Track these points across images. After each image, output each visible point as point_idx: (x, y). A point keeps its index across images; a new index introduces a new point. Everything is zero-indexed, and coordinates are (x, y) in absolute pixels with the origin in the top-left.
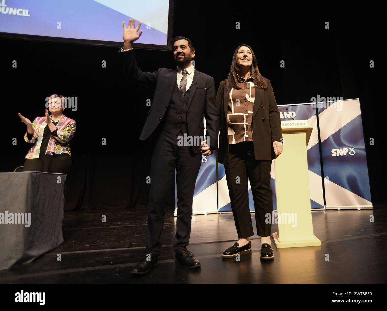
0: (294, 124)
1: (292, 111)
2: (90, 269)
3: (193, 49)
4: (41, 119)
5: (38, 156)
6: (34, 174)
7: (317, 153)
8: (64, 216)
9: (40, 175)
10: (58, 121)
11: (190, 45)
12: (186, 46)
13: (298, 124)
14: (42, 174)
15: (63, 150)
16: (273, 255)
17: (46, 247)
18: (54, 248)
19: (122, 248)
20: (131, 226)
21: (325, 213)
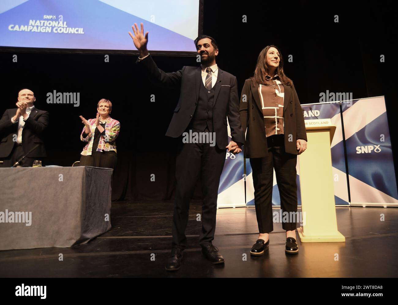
0: (318, 123)
1: (316, 109)
2: (133, 252)
3: (217, 47)
4: (92, 121)
5: (90, 154)
6: (88, 169)
7: (341, 151)
8: (112, 205)
9: (92, 169)
10: (106, 122)
11: (213, 44)
12: (209, 45)
13: (322, 123)
14: (93, 169)
15: (110, 148)
16: (297, 249)
17: (98, 231)
18: (104, 232)
19: (159, 236)
20: (167, 216)
21: (350, 209)
